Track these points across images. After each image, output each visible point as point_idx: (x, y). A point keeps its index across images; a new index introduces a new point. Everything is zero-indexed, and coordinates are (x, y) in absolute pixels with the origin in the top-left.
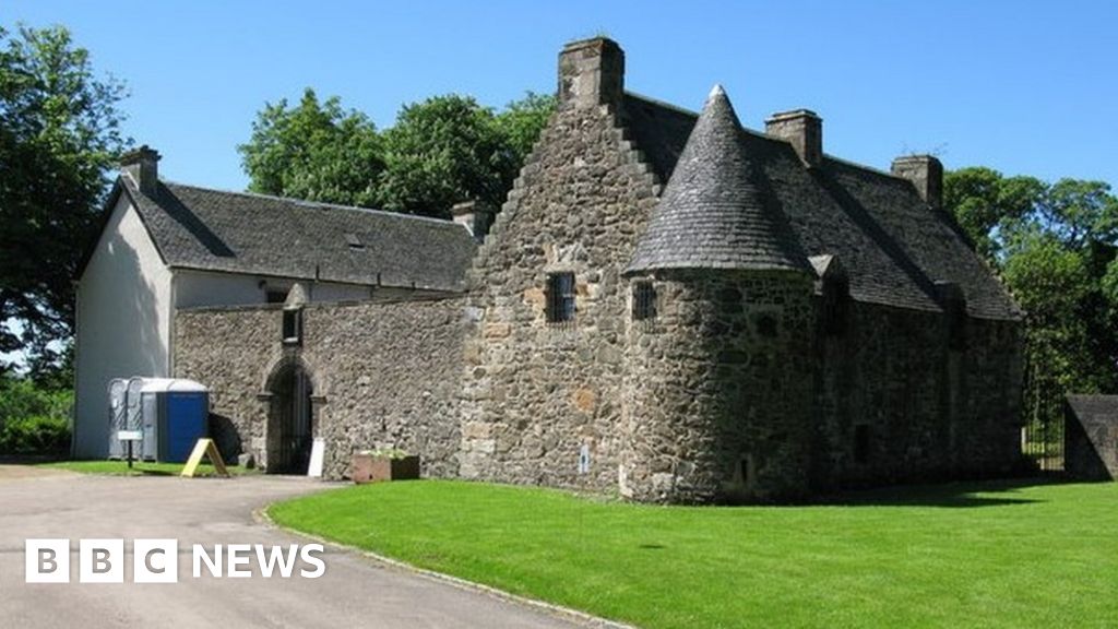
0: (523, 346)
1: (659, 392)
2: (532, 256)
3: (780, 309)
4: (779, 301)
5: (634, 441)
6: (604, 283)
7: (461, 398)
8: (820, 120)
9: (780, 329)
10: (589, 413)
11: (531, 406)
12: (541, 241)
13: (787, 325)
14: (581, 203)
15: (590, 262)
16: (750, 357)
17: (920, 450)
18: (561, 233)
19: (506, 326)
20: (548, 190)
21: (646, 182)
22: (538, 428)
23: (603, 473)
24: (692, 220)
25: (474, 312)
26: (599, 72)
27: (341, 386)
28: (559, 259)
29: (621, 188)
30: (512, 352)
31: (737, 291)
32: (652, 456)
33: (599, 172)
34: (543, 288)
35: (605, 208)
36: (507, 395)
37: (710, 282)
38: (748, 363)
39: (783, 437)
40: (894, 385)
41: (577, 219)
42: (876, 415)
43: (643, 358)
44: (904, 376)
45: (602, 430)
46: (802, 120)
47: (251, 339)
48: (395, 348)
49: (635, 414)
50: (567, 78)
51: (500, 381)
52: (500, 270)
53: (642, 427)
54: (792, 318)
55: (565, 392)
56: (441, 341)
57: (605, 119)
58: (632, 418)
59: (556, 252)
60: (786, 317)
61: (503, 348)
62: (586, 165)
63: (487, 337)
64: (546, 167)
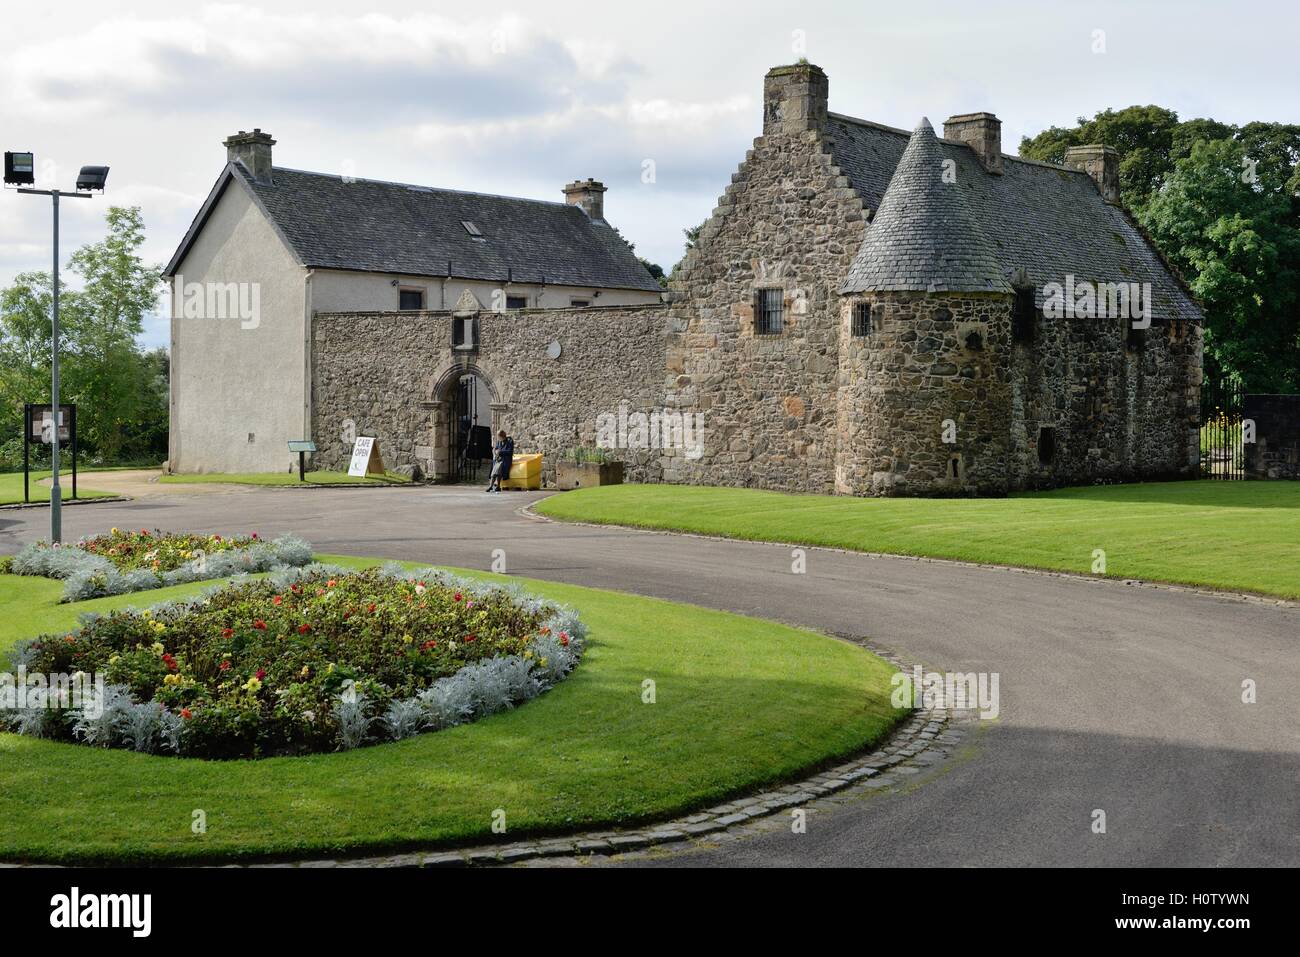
0: (732, 356)
1: (878, 400)
2: (739, 272)
3: (985, 325)
4: (984, 319)
5: (854, 444)
6: (813, 299)
7: (663, 406)
8: (1000, 122)
9: (985, 344)
10: (799, 418)
11: (739, 412)
12: (749, 257)
13: (991, 340)
14: (788, 223)
15: (798, 278)
16: (959, 369)
17: (1099, 451)
18: (768, 250)
19: (712, 336)
20: (755, 209)
21: (856, 207)
22: (746, 434)
23: (814, 474)
24: (906, 247)
25: (678, 324)
26: (807, 99)
27: (525, 394)
28: (767, 275)
29: (830, 210)
30: (719, 363)
31: (948, 311)
32: (873, 457)
33: (808, 194)
34: (751, 301)
35: (815, 228)
36: (713, 402)
37: (925, 304)
38: (958, 374)
39: (987, 439)
40: (1076, 388)
41: (786, 238)
42: (1058, 417)
43: (863, 371)
44: (1085, 379)
45: (813, 434)
46: (982, 123)
47: (412, 345)
48: (588, 356)
49: (855, 420)
50: (775, 102)
51: (707, 389)
52: (705, 284)
53: (863, 431)
54: (996, 334)
55: (775, 399)
56: (640, 350)
57: (812, 145)
58: (851, 424)
59: (763, 269)
60: (990, 333)
61: (708, 358)
62: (793, 187)
63: (691, 347)
64: (753, 187)
